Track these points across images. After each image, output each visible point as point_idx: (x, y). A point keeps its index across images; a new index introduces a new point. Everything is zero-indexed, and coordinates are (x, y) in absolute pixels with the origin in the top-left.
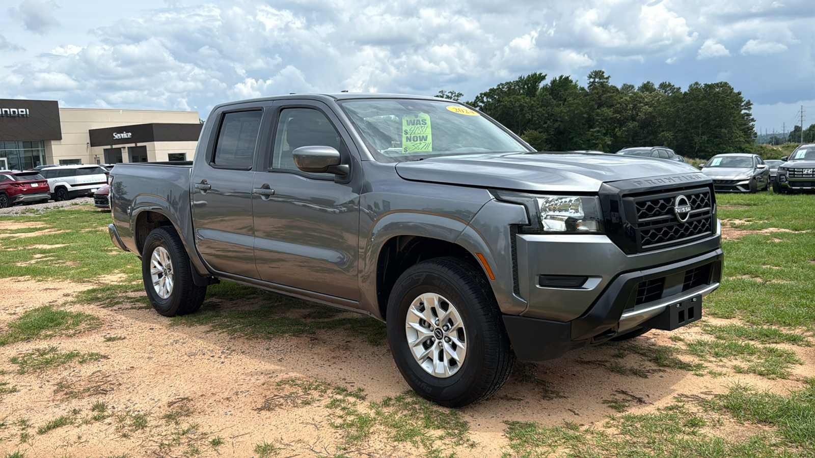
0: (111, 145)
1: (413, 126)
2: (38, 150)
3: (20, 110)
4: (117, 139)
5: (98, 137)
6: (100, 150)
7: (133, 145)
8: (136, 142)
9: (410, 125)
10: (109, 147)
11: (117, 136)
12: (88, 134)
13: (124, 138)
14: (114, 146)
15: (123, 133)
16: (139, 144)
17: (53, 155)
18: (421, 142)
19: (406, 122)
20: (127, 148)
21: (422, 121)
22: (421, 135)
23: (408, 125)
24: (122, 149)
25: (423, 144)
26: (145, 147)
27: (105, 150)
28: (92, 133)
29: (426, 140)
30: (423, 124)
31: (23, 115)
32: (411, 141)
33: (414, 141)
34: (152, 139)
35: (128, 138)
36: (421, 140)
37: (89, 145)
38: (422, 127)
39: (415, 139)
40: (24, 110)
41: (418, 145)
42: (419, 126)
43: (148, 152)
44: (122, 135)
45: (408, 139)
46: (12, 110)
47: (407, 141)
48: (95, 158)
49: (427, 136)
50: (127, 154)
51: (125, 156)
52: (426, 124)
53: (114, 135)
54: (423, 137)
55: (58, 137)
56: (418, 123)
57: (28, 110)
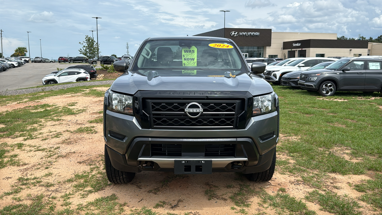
0: (291, 49)
1: (187, 53)
2: (261, 51)
3: (256, 33)
4: (294, 46)
5: (287, 45)
6: (286, 51)
7: (301, 49)
8: (302, 48)
9: (186, 52)
10: (290, 50)
11: (294, 45)
12: (283, 44)
13: (297, 46)
14: (293, 50)
15: (297, 43)
16: (303, 49)
17: (267, 53)
18: (191, 61)
19: (184, 51)
20: (297, 51)
21: (192, 51)
22: (191, 58)
23: (185, 52)
24: (296, 51)
25: (192, 62)
26: (306, 50)
27: (289, 51)
28: (284, 43)
29: (194, 60)
30: (192, 52)
31: (257, 35)
32: (186, 60)
33: (188, 60)
34: (309, 47)
35: (299, 46)
36: (191, 60)
37: (282, 49)
38: (192, 54)
39: (188, 59)
40: (257, 33)
41: (190, 62)
42: (190, 53)
43: (306, 53)
44: (297, 44)
45: (185, 59)
46: (253, 33)
47: (184, 60)
48: (284, 55)
49: (194, 58)
50: (297, 53)
51: (297, 54)
52: (194, 52)
53: (293, 44)
54: (192, 58)
55: (269, 45)
56: (190, 51)
57: (259, 33)
